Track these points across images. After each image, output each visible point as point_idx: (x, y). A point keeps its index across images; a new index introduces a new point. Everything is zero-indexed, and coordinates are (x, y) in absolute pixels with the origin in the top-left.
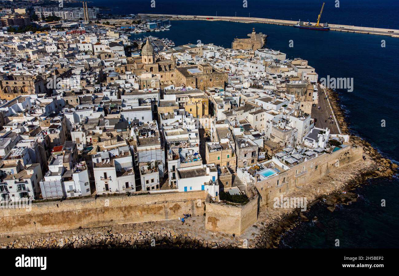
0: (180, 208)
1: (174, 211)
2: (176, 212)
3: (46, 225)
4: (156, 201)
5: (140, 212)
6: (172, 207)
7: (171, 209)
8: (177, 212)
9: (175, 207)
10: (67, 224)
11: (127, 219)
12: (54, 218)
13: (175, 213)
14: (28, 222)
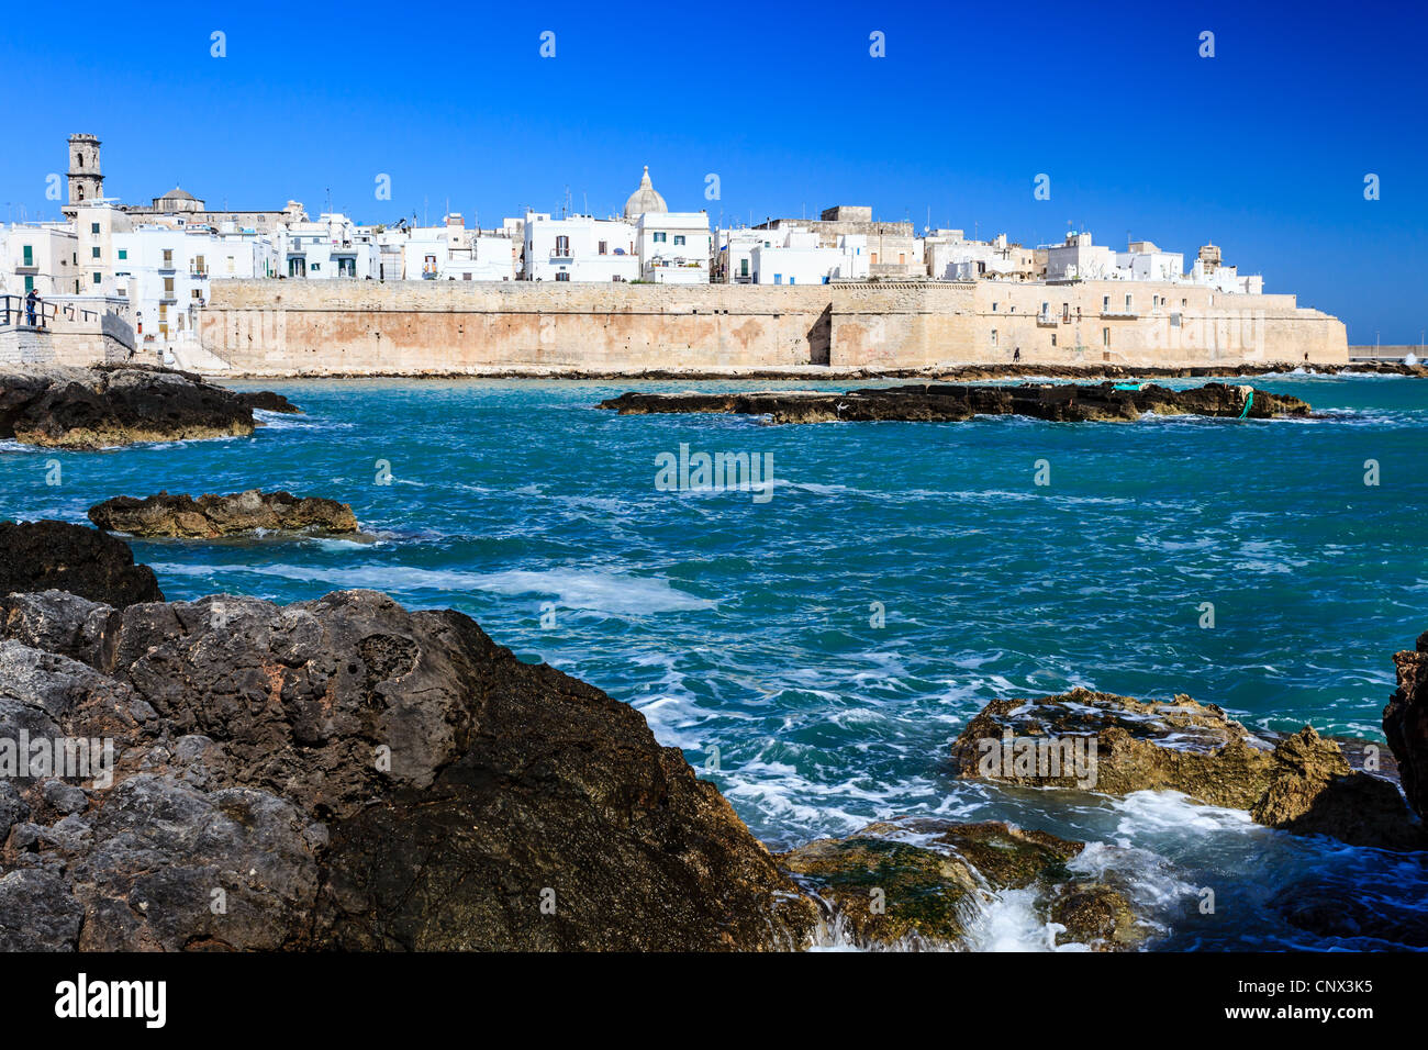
0: (761, 334)
1: (745, 342)
2: (749, 344)
3: (405, 345)
4: (697, 305)
5: (651, 335)
6: (738, 328)
7: (736, 333)
8: (753, 343)
9: (749, 328)
10: (459, 350)
11: (616, 354)
12: (426, 328)
13: (746, 347)
14: (362, 333)
